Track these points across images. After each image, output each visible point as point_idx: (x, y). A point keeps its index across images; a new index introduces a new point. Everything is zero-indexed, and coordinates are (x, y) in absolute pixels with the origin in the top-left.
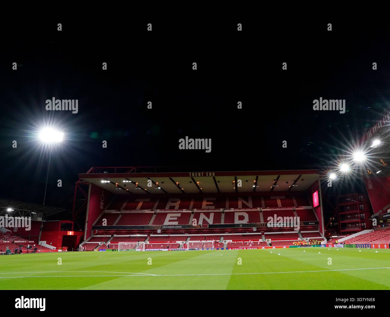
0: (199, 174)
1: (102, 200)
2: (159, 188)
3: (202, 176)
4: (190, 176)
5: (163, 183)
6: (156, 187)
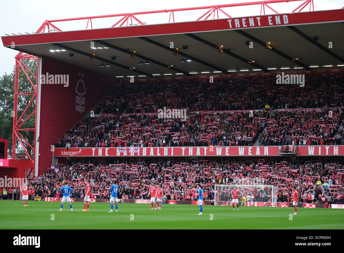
2: (188, 61)
3: (259, 24)
4: (231, 27)
5: (185, 47)
6: (182, 59)
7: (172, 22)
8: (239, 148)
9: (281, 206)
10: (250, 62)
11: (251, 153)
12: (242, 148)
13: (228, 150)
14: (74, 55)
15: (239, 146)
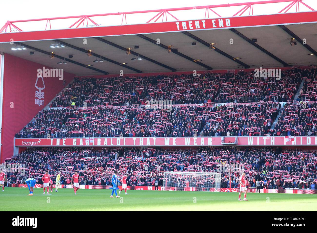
0: (197, 25)
1: (38, 88)
2: (139, 59)
3: (204, 27)
4: (178, 29)
5: (137, 47)
6: (133, 58)
7: (124, 24)
8: (186, 139)
9: (225, 191)
10: (195, 61)
11: (196, 143)
12: (188, 138)
13: (175, 140)
14: (35, 53)
15: (185, 137)
